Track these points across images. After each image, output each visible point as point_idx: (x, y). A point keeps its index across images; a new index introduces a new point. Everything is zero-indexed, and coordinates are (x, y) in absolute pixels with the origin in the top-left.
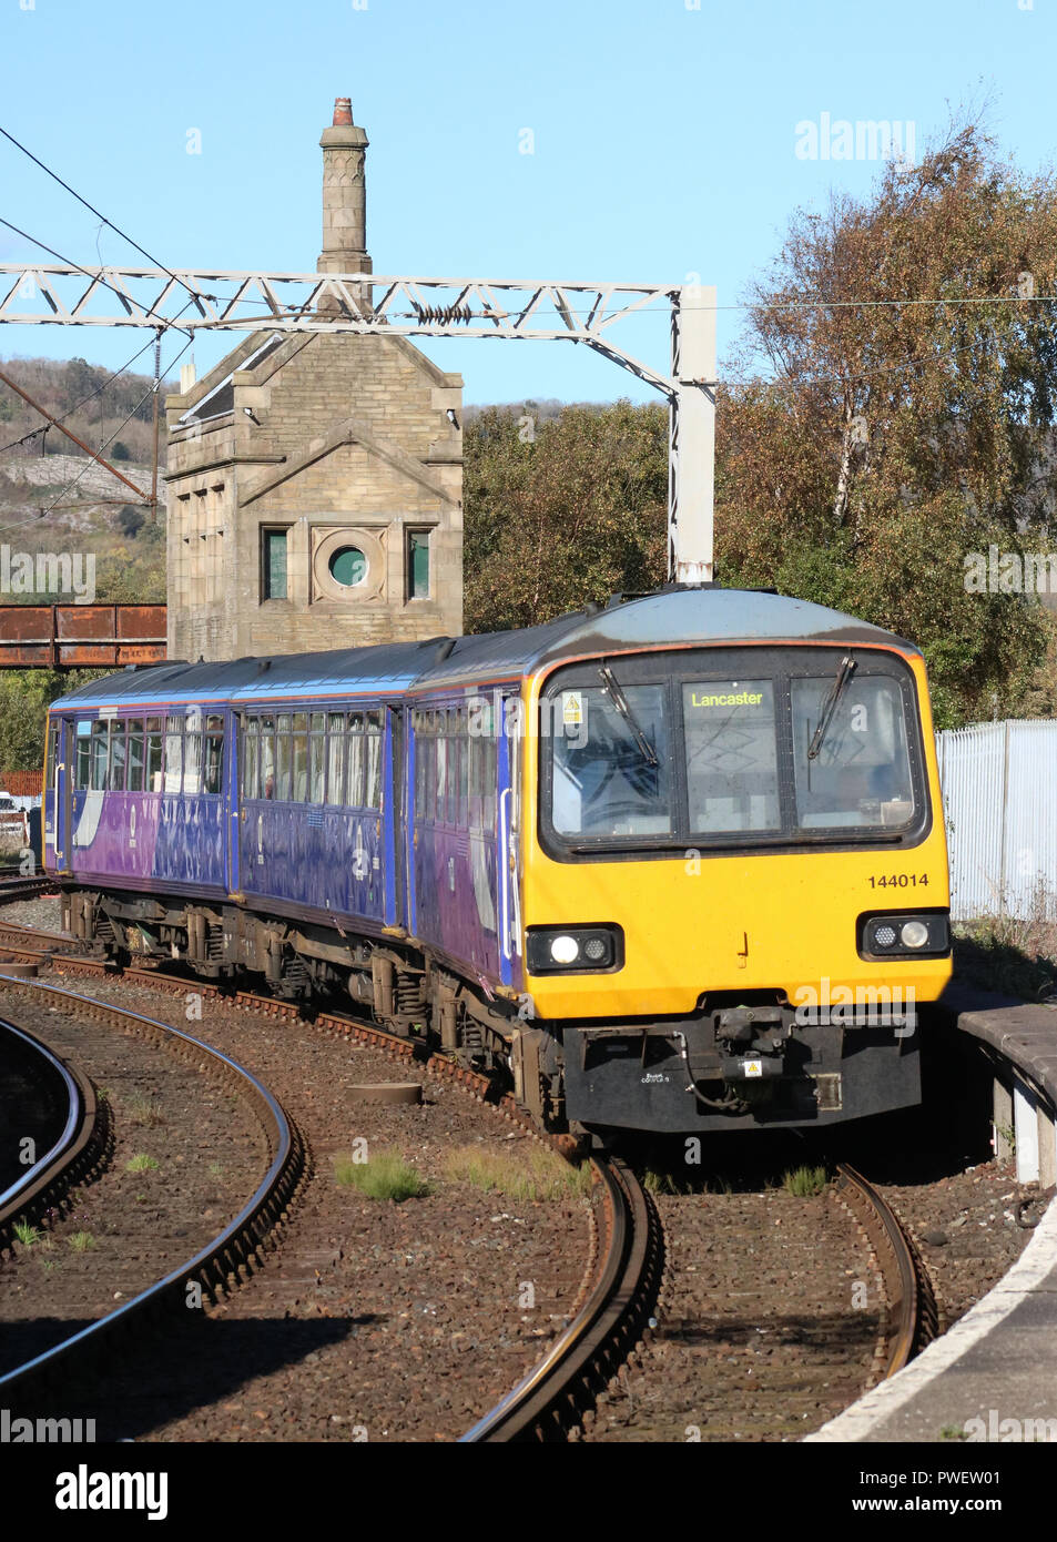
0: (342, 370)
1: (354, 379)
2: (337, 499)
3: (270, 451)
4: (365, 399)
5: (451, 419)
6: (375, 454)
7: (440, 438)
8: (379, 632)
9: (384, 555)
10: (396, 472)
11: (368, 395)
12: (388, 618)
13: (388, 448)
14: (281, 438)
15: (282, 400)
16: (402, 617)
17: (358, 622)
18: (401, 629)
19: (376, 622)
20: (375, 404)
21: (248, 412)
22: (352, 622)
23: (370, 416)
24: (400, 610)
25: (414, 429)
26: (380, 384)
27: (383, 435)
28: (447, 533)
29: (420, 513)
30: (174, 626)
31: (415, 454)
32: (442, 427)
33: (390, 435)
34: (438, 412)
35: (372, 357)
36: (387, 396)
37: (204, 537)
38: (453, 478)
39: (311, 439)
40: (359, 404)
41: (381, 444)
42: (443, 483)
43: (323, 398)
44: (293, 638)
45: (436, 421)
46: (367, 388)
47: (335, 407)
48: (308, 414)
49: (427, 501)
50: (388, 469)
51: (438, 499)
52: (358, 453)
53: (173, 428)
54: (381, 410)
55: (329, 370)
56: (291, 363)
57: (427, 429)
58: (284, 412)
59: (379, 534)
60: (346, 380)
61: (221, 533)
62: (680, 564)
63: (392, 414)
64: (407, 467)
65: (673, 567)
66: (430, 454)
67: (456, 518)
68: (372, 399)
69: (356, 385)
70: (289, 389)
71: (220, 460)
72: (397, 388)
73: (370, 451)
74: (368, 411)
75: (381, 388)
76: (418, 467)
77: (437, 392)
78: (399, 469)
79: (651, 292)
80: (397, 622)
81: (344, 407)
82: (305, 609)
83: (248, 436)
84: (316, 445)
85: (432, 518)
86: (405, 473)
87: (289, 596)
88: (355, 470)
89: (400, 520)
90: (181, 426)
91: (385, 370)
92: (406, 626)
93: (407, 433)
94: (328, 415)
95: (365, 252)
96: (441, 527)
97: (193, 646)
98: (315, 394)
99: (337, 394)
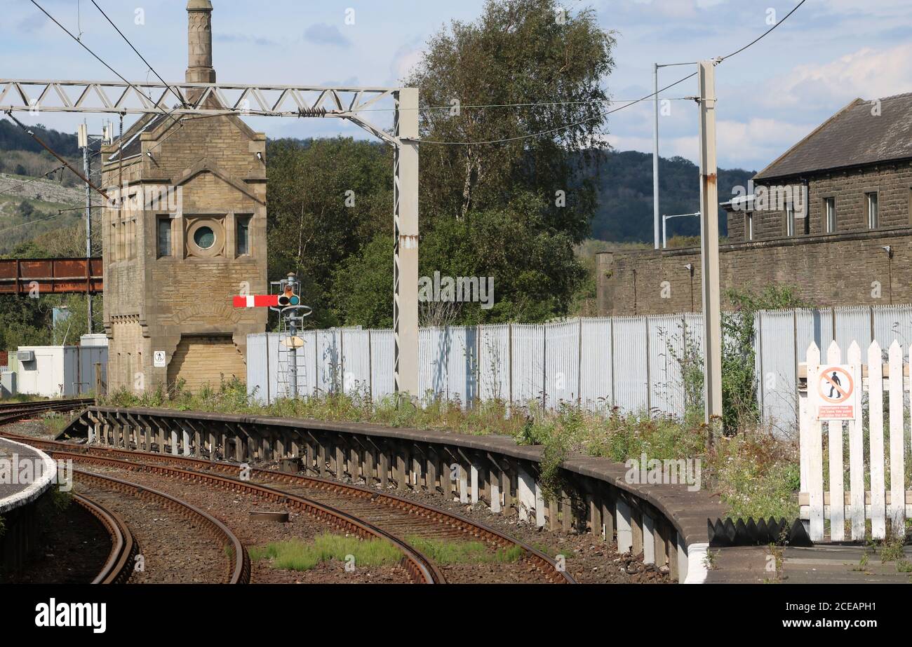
0: (200, 131)
1: (207, 136)
2: (199, 201)
3: (162, 175)
4: (212, 147)
5: (260, 157)
6: (218, 177)
7: (253, 168)
8: (222, 273)
9: (224, 231)
10: (230, 186)
11: (214, 144)
12: (226, 265)
13: (225, 174)
14: (168, 169)
15: (167, 148)
16: (234, 265)
17: (210, 268)
18: (234, 271)
19: (220, 268)
20: (218, 150)
21: (149, 154)
22: (207, 268)
23: (215, 156)
24: (233, 261)
25: (240, 163)
26: (221, 139)
27: (223, 167)
28: (258, 220)
29: (243, 208)
30: (107, 270)
31: (241, 177)
32: (255, 162)
33: (226, 167)
34: (253, 154)
35: (217, 124)
36: (225, 146)
37: (124, 223)
38: (261, 190)
39: (184, 169)
40: (209, 149)
41: (221, 171)
42: (256, 192)
43: (190, 147)
44: (175, 277)
45: (252, 159)
46: (213, 141)
47: (196, 151)
48: (182, 155)
49: (247, 202)
50: (226, 185)
51: (252, 201)
52: (209, 177)
53: (105, 163)
54: (222, 153)
55: (193, 131)
56: (172, 128)
57: (247, 163)
58: (169, 155)
59: (221, 220)
60: (202, 138)
61: (134, 221)
62: (401, 236)
63: (227, 155)
64: (236, 183)
65: (397, 238)
66: (248, 177)
67: (263, 211)
68: (216, 147)
69: (208, 139)
70: (171, 142)
71: (133, 181)
72: (230, 141)
73: (215, 175)
74: (214, 153)
75: (222, 141)
76: (241, 184)
77: (251, 143)
78: (232, 185)
79: (383, 92)
80: (232, 268)
81: (202, 152)
82: (181, 262)
83: (149, 168)
84: (186, 173)
85: (250, 211)
86: (236, 188)
87: (173, 254)
88: (208, 186)
89: (232, 212)
90: (110, 163)
91: (223, 131)
92: (236, 270)
93: (235, 165)
94: (193, 156)
95: (211, 67)
96: (254, 216)
97: (118, 282)
98: (184, 144)
99: (198, 145)
